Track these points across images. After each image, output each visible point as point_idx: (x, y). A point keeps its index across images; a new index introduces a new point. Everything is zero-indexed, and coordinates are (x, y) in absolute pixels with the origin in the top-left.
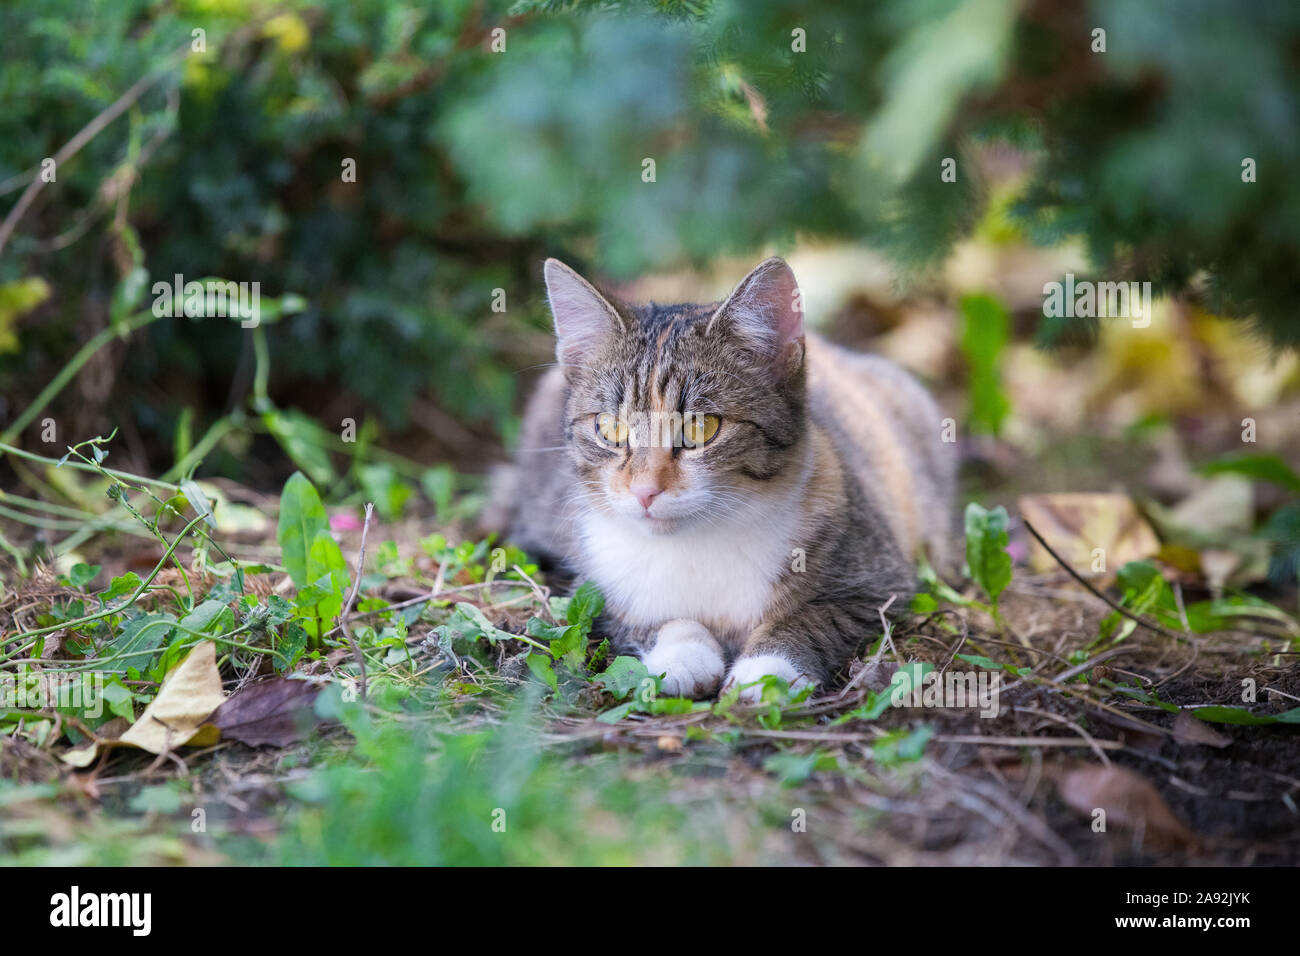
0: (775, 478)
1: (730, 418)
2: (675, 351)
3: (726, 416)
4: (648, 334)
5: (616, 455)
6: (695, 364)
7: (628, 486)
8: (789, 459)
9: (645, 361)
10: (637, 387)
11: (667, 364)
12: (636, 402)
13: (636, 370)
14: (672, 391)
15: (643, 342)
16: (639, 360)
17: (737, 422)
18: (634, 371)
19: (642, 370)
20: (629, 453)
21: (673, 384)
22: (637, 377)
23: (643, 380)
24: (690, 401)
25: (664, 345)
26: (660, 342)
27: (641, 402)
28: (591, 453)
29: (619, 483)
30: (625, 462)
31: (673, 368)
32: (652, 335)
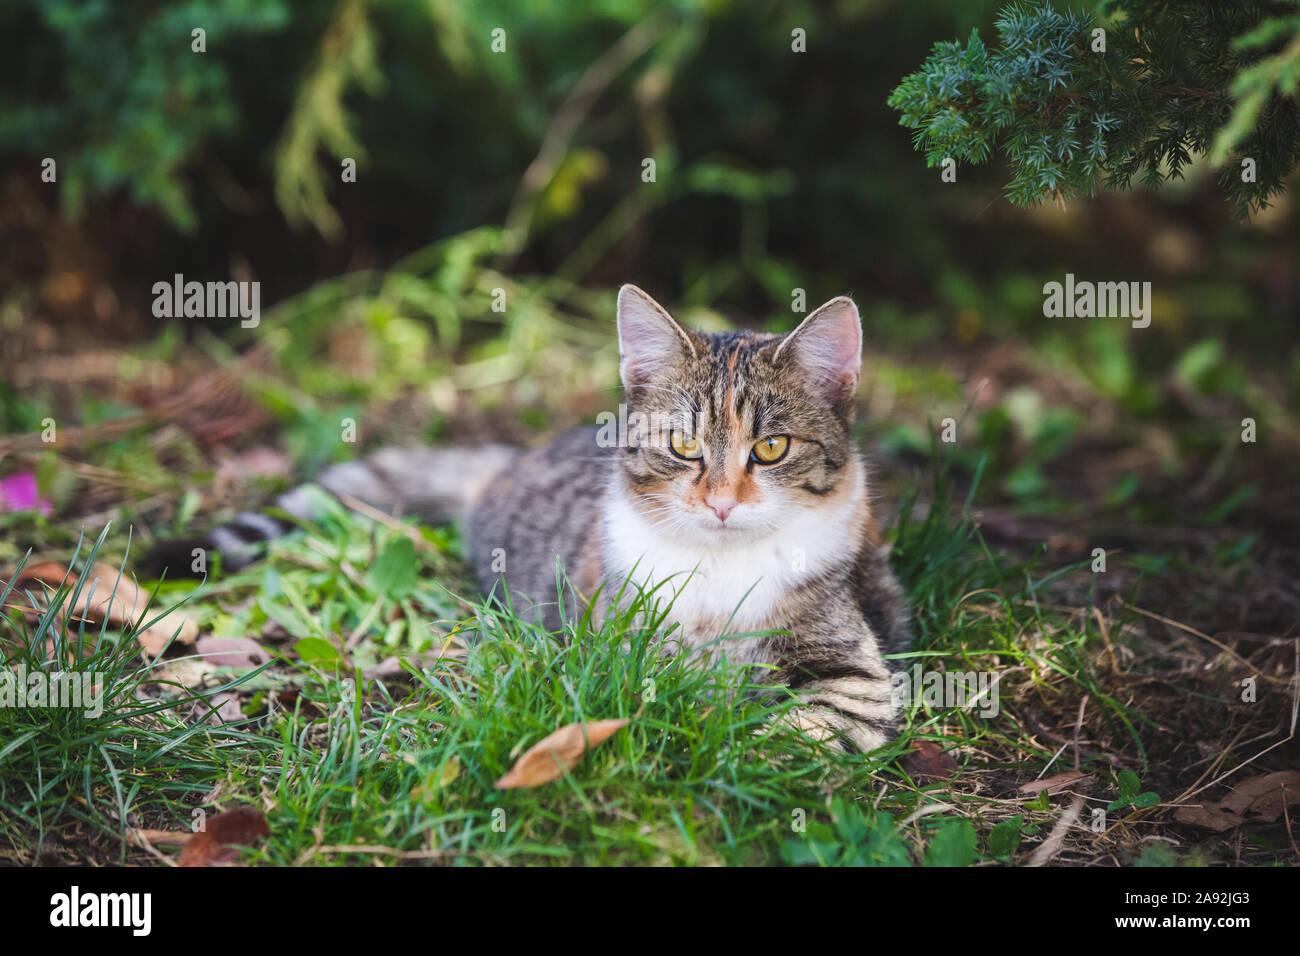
0: (829, 493)
1: (799, 438)
2: (747, 374)
3: (794, 436)
4: (719, 357)
5: (690, 468)
6: (767, 388)
7: (704, 501)
8: (841, 477)
9: (719, 382)
10: (713, 408)
11: (741, 386)
12: (714, 421)
13: (711, 391)
14: (748, 412)
15: (714, 365)
16: (714, 382)
17: (805, 441)
18: (709, 391)
19: (718, 392)
20: (703, 468)
21: (747, 406)
22: (713, 399)
23: (718, 402)
24: (765, 423)
25: (735, 369)
26: (731, 366)
27: (718, 423)
28: (665, 466)
29: (694, 497)
30: (700, 476)
31: (746, 391)
32: (721, 359)
